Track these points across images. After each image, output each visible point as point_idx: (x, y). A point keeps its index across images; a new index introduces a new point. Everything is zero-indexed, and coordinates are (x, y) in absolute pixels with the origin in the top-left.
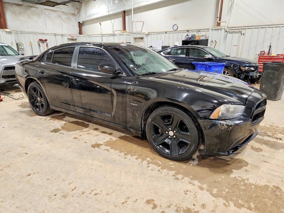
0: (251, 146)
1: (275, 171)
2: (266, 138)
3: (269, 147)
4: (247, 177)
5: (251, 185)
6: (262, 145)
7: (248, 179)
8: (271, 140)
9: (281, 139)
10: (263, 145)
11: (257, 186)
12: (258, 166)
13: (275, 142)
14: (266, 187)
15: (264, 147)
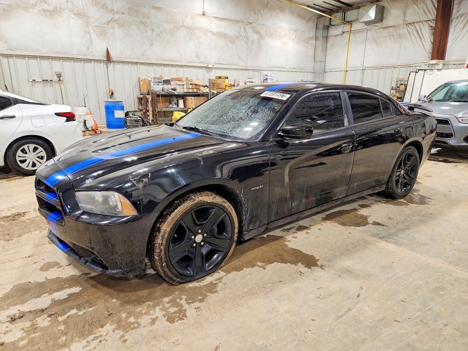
0: (61, 266)
1: (14, 253)
2: (44, 301)
3: (33, 282)
4: (42, 233)
5: (36, 230)
6: (46, 278)
7: (40, 232)
8: (33, 301)
9: (13, 320)
10: (44, 280)
11: (30, 231)
12: (36, 247)
13: (23, 302)
14: (20, 236)
15: (40, 277)
